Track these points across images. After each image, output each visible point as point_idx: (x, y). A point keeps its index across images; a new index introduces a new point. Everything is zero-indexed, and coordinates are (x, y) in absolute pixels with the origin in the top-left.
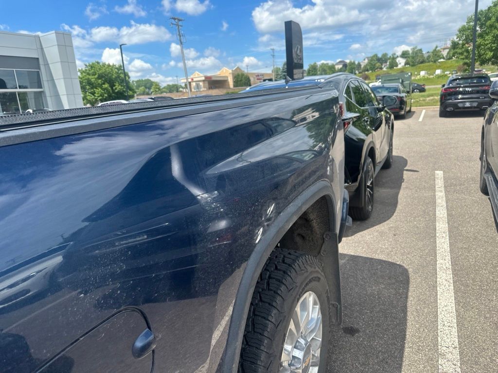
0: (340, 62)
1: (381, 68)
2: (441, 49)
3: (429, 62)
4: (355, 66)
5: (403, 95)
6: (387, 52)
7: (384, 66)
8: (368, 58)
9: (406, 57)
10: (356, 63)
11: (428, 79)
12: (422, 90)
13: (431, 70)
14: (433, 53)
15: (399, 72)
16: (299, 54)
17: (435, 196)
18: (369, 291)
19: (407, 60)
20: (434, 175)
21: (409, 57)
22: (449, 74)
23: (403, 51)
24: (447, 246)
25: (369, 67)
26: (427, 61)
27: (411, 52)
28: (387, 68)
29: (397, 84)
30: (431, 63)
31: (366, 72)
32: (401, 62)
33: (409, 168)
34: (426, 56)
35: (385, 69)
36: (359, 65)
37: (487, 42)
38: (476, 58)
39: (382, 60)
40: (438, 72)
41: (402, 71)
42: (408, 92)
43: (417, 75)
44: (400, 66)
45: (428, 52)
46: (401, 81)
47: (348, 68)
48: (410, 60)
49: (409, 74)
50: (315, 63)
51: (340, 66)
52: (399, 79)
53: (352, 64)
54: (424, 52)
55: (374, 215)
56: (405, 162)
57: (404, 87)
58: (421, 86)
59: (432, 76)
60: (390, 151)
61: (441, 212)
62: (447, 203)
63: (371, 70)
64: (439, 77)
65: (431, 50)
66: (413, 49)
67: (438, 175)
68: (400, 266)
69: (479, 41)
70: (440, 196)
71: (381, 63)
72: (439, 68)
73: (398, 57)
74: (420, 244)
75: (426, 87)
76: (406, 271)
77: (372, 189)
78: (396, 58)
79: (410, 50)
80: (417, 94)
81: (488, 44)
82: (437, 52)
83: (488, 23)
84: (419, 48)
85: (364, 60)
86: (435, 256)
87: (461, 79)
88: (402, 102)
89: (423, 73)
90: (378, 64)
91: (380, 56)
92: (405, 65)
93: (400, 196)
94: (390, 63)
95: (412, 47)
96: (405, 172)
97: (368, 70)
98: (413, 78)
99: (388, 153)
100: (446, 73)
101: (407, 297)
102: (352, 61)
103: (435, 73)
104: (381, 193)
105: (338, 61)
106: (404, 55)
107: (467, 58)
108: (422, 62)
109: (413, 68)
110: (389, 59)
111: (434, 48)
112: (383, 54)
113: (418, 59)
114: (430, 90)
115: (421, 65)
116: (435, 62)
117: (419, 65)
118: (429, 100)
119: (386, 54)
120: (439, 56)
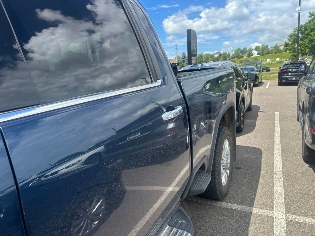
0: (217, 53)
1: (243, 57)
2: (280, 45)
3: (272, 53)
4: (227, 55)
5: (257, 73)
6: (246, 47)
7: (245, 56)
8: (234, 50)
9: (258, 50)
10: (227, 53)
11: (272, 64)
12: (268, 70)
13: (274, 58)
14: (274, 48)
15: (253, 59)
16: (195, 49)
17: (274, 122)
18: (245, 156)
19: (259, 52)
20: (274, 114)
21: (260, 50)
22: (285, 60)
23: (256, 47)
24: (279, 141)
25: (235, 56)
27: (261, 47)
28: (246, 57)
29: (253, 67)
30: (273, 54)
31: (234, 59)
32: (255, 53)
33: (261, 111)
34: (270, 49)
35: (245, 57)
36: (229, 54)
37: (306, 43)
38: (299, 52)
39: (243, 52)
40: (278, 59)
41: (256, 59)
42: (260, 71)
43: (265, 61)
44: (254, 56)
45: (272, 47)
46: (255, 65)
47: (222, 56)
48: (260, 52)
49: (260, 61)
50: (202, 53)
51: (217, 55)
52: (254, 64)
53: (225, 54)
54: (269, 47)
55: (244, 130)
56: (259, 108)
57: (258, 68)
58: (267, 67)
59: (274, 62)
60: (251, 102)
61: (277, 129)
62: (280, 125)
63: (237, 58)
64: (279, 62)
65: (274, 46)
66: (262, 45)
67: (276, 113)
68: (258, 148)
69: (301, 42)
70: (277, 123)
71: (242, 53)
72: (278, 57)
73: (253, 50)
74: (267, 141)
75: (270, 69)
76: (261, 150)
77: (243, 117)
78: (252, 51)
79: (260, 46)
80: (265, 72)
81: (306, 44)
82: (278, 47)
83: (306, 32)
84: (266, 44)
85: (232, 51)
86: (274, 145)
87: (290, 64)
88: (256, 77)
89: (268, 60)
90: (241, 54)
91: (242, 49)
92: (257, 55)
93: (256, 123)
94: (248, 53)
95: (262, 44)
96: (259, 113)
97: (234, 58)
98: (262, 63)
99: (250, 102)
100: (283, 60)
101: (261, 158)
102: (225, 52)
103: (276, 60)
104: (247, 121)
105: (216, 52)
106: (257, 49)
107: (294, 52)
108: (268, 54)
109: (262, 56)
110: (248, 51)
112: (244, 48)
113: (265, 52)
114: (273, 70)
115: (267, 55)
116: (276, 53)
117: (266, 55)
118: (272, 76)
119: (246, 48)
120: (278, 50)
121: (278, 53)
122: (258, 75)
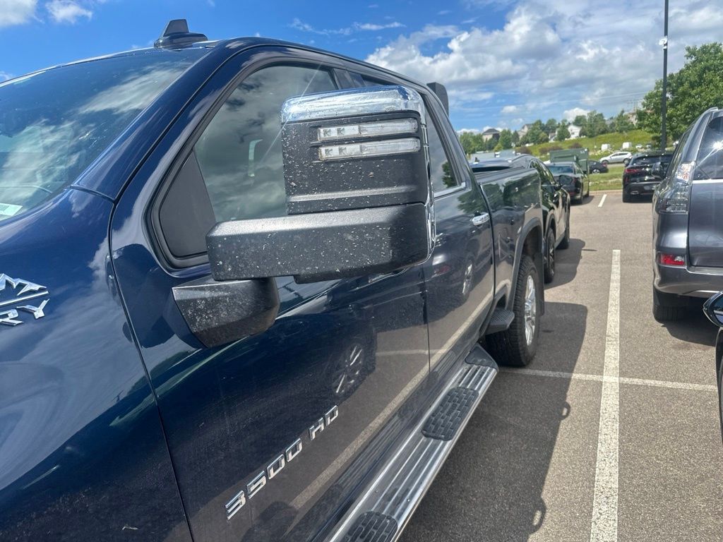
1: (547, 140)
2: (630, 114)
3: (613, 131)
4: (510, 136)
5: (579, 175)
7: (551, 137)
8: (528, 125)
9: (581, 125)
12: (603, 170)
13: (616, 143)
14: (618, 120)
15: (571, 145)
19: (583, 129)
21: (585, 125)
23: (577, 117)
25: (530, 138)
26: (611, 130)
27: (587, 118)
28: (555, 139)
29: (571, 163)
30: (616, 133)
31: (526, 145)
32: (575, 131)
34: (608, 123)
35: (552, 141)
36: (517, 135)
39: (548, 129)
40: (626, 145)
41: (576, 145)
42: (585, 173)
43: (596, 150)
44: (573, 137)
45: (612, 118)
46: (575, 158)
47: (500, 139)
48: (586, 129)
49: (586, 149)
51: (490, 137)
52: (573, 156)
53: (506, 133)
54: (606, 119)
57: (580, 166)
58: (602, 164)
63: (534, 142)
65: (616, 116)
66: (591, 113)
71: (546, 133)
72: (626, 140)
73: (569, 124)
75: (609, 167)
78: (567, 125)
79: (586, 115)
80: (596, 175)
82: (624, 118)
85: (523, 128)
88: (577, 185)
89: (605, 147)
90: (543, 135)
91: (545, 122)
92: (580, 135)
94: (559, 132)
97: (528, 143)
98: (590, 154)
100: (637, 147)
102: (506, 130)
103: (622, 147)
105: (486, 129)
106: (578, 121)
108: (603, 132)
109: (590, 139)
110: (558, 127)
111: (619, 112)
112: (550, 121)
113: (598, 128)
114: (614, 169)
115: (602, 136)
116: (621, 132)
117: (599, 136)
118: (611, 183)
119: (553, 120)
120: (626, 124)
121: (626, 132)
122: (581, 181)
